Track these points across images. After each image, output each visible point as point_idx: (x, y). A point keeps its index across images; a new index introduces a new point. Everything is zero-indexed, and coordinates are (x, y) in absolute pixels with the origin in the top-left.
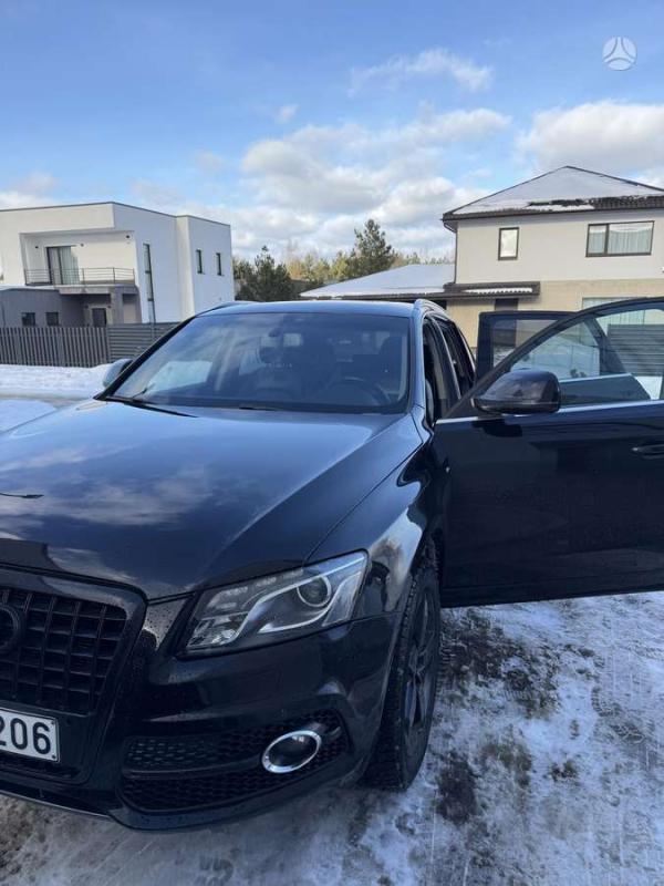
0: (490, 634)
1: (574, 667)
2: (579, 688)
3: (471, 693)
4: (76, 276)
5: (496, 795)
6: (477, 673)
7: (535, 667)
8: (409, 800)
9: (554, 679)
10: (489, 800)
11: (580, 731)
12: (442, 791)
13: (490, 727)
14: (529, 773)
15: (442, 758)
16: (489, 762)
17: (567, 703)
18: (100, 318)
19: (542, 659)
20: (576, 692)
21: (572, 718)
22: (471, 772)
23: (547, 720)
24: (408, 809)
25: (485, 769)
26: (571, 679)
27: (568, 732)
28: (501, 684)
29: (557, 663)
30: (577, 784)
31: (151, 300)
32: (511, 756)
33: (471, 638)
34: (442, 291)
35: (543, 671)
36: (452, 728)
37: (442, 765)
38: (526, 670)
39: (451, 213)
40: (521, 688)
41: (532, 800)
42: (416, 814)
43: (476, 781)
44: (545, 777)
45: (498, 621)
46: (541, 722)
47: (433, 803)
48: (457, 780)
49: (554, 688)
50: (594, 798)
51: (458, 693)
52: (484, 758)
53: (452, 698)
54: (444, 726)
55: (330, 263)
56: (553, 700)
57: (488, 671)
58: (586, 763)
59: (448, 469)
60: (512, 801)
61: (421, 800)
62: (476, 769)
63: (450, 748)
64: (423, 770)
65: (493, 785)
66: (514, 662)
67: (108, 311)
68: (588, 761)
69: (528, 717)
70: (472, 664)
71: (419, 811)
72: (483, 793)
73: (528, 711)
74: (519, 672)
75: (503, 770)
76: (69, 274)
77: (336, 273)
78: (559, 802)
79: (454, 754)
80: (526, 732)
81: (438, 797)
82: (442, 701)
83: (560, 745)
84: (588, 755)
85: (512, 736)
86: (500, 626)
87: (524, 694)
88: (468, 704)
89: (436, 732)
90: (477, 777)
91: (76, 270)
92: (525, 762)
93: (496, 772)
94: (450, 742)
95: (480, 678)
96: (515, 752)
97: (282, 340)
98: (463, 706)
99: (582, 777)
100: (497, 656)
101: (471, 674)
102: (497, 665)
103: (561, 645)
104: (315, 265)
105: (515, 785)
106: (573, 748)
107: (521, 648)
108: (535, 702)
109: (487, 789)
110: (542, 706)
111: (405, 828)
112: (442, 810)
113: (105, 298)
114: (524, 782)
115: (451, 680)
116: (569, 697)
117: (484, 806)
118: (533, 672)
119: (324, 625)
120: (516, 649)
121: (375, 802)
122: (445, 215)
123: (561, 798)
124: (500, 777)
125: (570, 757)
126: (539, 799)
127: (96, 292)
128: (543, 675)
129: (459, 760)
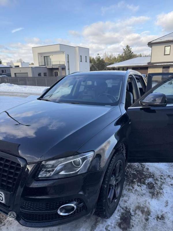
0: (145, 170)
1: (170, 183)
2: (171, 190)
3: (135, 189)
4: (51, 63)
5: (137, 223)
6: (138, 182)
7: (157, 182)
8: (110, 221)
9: (162, 186)
10: (135, 224)
11: (169, 204)
12: (121, 219)
13: (139, 200)
14: (149, 217)
15: (123, 208)
16: (137, 212)
17: (165, 194)
18: (56, 74)
19: (159, 179)
20: (169, 191)
21: (166, 200)
22: (131, 214)
23: (158, 199)
24: (109, 224)
25: (135, 214)
26: (168, 187)
27: (164, 204)
28: (145, 186)
29: (164, 181)
30: (164, 223)
31: (69, 69)
32: (144, 210)
33: (139, 171)
34: (147, 64)
35: (159, 183)
36: (127, 199)
37: (122, 211)
38: (154, 183)
39: (150, 42)
40: (151, 188)
41: (148, 226)
42: (111, 226)
43: (132, 217)
44: (154, 219)
45: (148, 166)
46: (156, 200)
47: (117, 223)
48: (126, 216)
49: (162, 189)
50: (169, 228)
51: (131, 188)
52: (136, 210)
53: (129, 190)
54: (125, 198)
55: (116, 57)
56: (161, 193)
57: (141, 182)
58: (169, 216)
59: (130, 123)
60: (142, 225)
61: (114, 221)
62: (133, 213)
63: (126, 206)
64: (116, 212)
65: (137, 219)
66: (150, 180)
67: (58, 72)
68: (169, 215)
69: (152, 198)
70: (137, 180)
71: (113, 225)
72: (133, 221)
73: (152, 196)
74: (152, 183)
75: (141, 214)
76: (49, 63)
77: (118, 60)
78: (157, 228)
79: (126, 208)
80: (150, 203)
81: (119, 221)
82: (126, 190)
83: (161, 208)
84: (169, 213)
85: (145, 204)
86: (148, 167)
87: (152, 190)
88: (134, 192)
89: (122, 200)
90: (132, 216)
91: (51, 62)
92: (148, 213)
93: (139, 215)
94: (126, 204)
95: (139, 184)
96: (146, 210)
97: (86, 83)
98: (132, 192)
99: (166, 220)
100: (145, 177)
101: (136, 182)
102: (145, 180)
103: (166, 175)
104: (112, 58)
105: (144, 220)
106: (165, 210)
107: (153, 175)
108: (155, 193)
109: (135, 221)
110: (157, 195)
111: (108, 230)
112: (120, 225)
113: (57, 69)
114: (147, 220)
115: (130, 183)
116: (166, 192)
117: (133, 226)
118: (156, 183)
119: (78, 173)
120: (152, 176)
121: (100, 220)
122: (148, 43)
123: (158, 227)
124: (140, 217)
125: (164, 213)
126: (151, 226)
127: (55, 67)
128: (159, 185)
129: (128, 210)
